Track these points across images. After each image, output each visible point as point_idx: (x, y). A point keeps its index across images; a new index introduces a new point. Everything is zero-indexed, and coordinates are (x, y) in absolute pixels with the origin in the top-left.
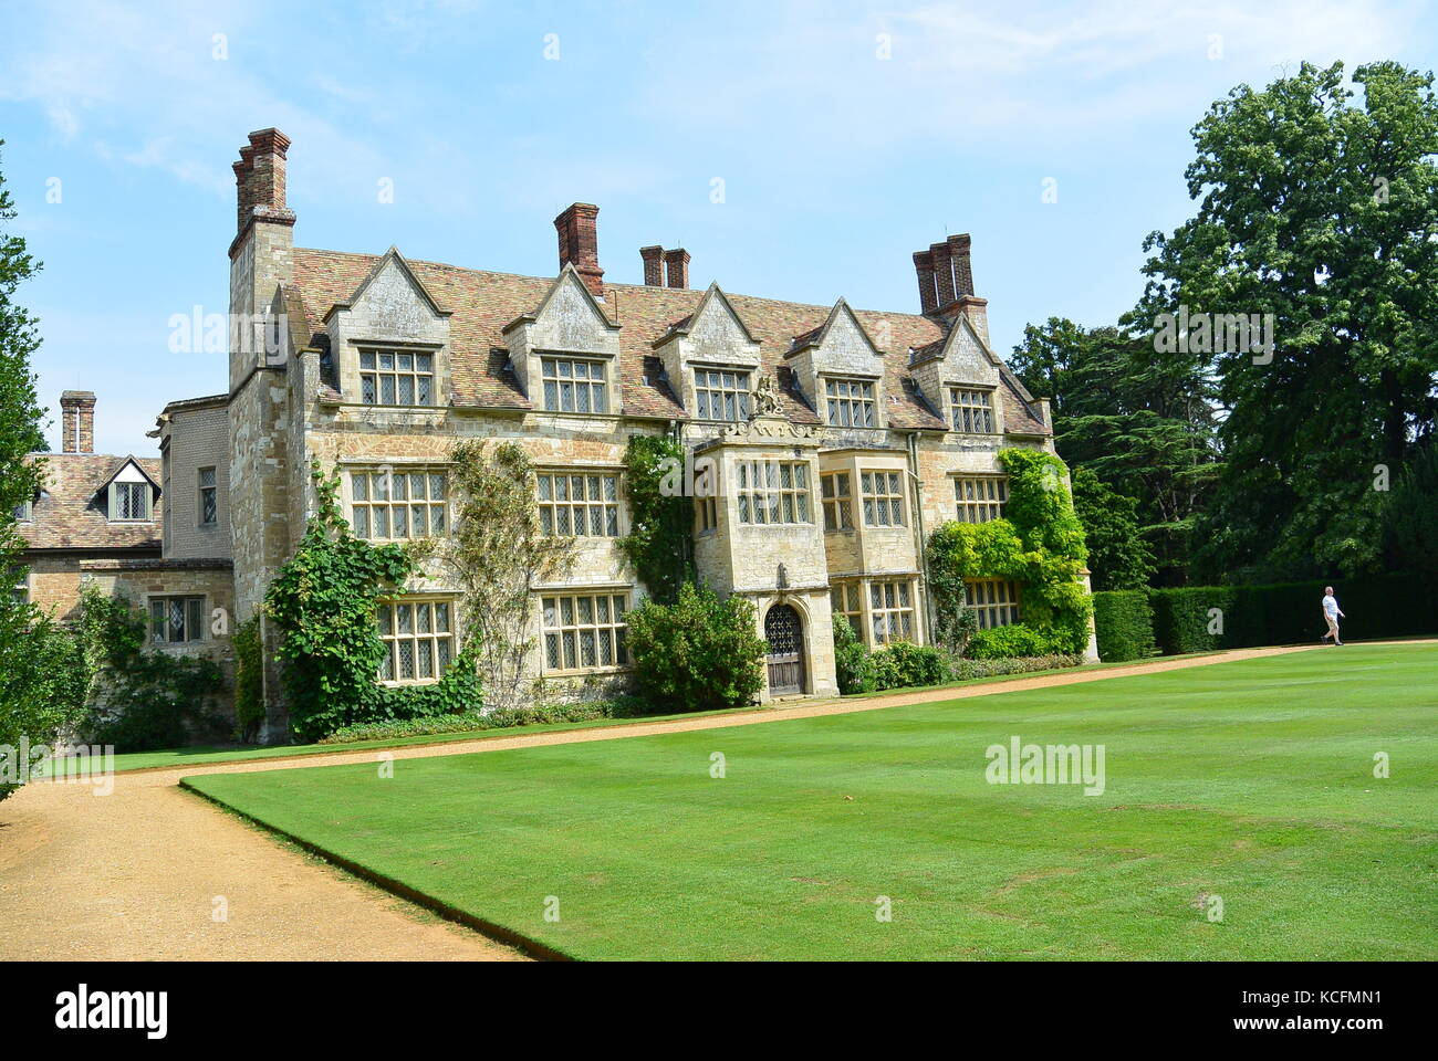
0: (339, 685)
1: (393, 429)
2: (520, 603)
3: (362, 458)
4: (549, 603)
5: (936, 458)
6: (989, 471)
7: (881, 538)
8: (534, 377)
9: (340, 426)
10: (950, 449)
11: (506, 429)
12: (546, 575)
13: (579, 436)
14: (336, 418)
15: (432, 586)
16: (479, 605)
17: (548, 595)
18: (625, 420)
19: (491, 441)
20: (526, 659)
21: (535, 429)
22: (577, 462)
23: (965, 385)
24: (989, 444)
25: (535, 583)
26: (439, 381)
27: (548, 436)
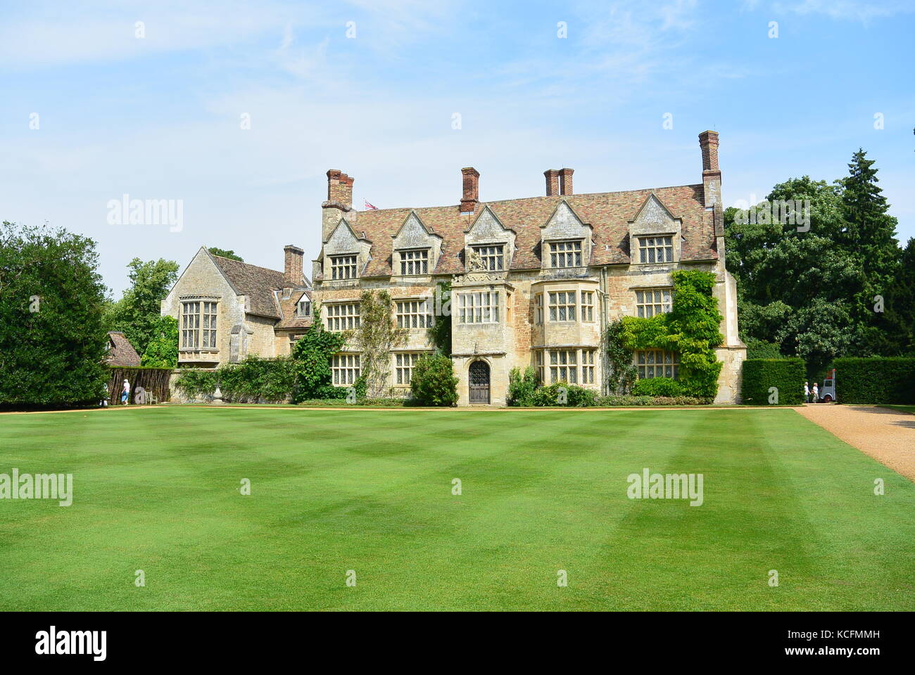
0: (304, 384)
1: (341, 288)
2: (384, 357)
3: (330, 300)
4: (399, 357)
5: (622, 280)
6: (663, 285)
7: (558, 328)
8: (395, 261)
9: (323, 288)
10: (633, 274)
11: (383, 284)
12: (396, 345)
13: (414, 285)
14: (322, 286)
15: (352, 349)
16: (369, 357)
17: (399, 353)
18: (435, 276)
19: (376, 290)
20: (387, 379)
21: (395, 283)
22: (412, 296)
23: (650, 235)
24: (665, 268)
25: (392, 348)
26: (357, 267)
27: (400, 286)
